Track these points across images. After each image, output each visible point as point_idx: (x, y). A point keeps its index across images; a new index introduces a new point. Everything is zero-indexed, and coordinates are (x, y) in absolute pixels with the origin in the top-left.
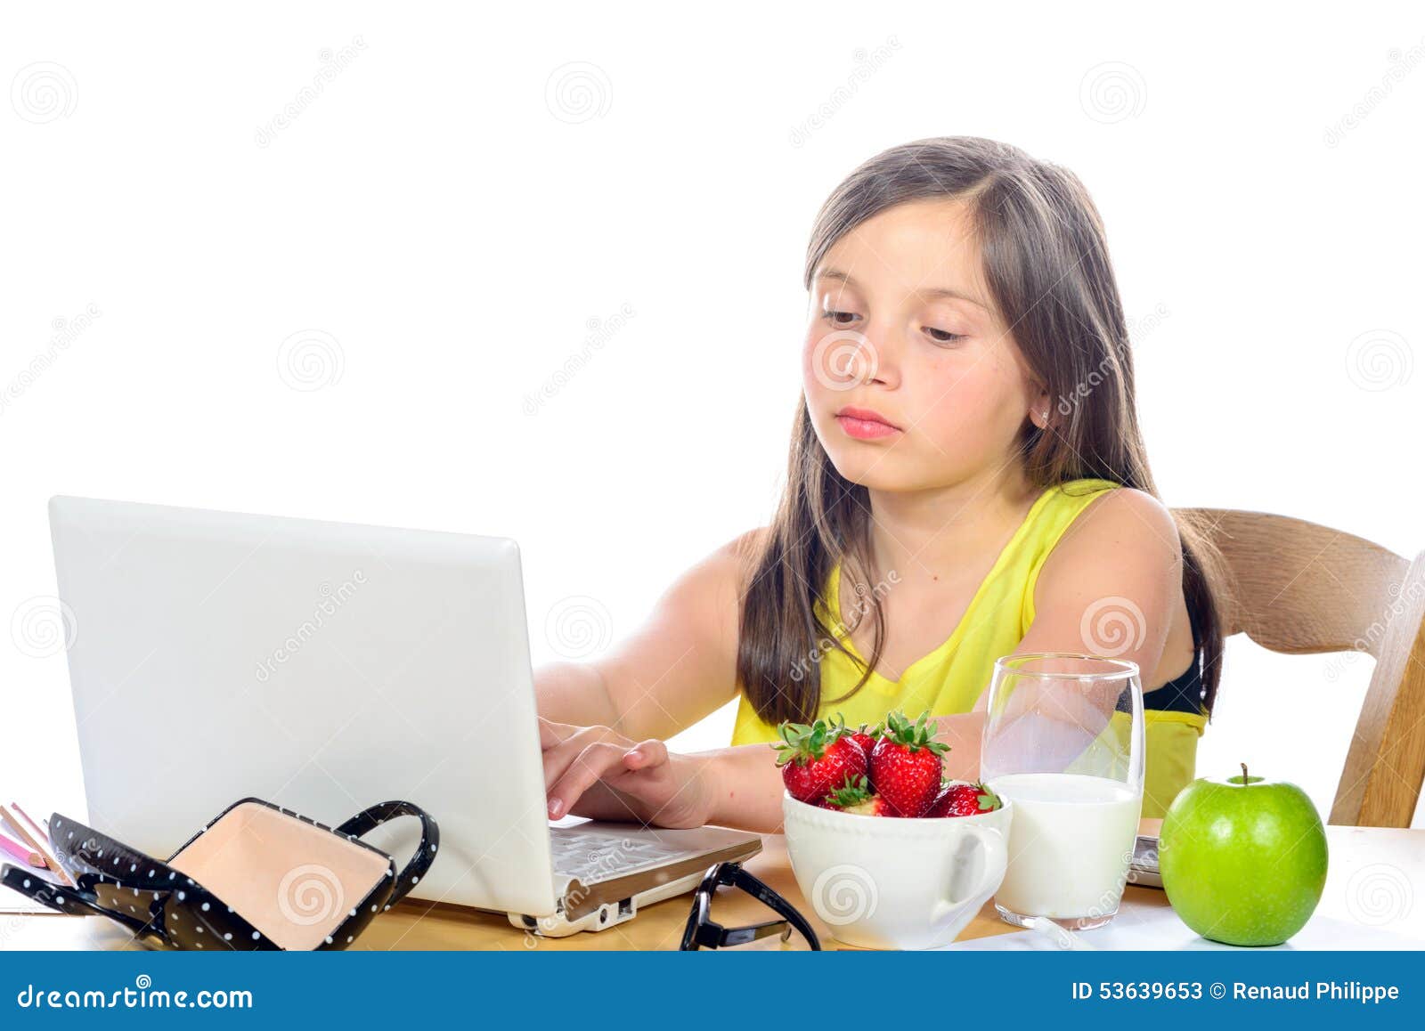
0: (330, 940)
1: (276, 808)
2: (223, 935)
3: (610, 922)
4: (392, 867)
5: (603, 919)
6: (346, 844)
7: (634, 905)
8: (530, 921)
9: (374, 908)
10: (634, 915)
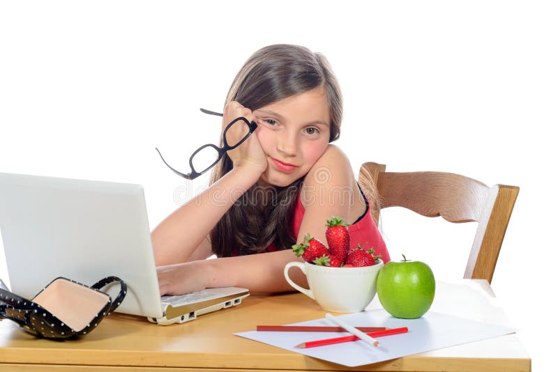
0: (89, 325)
1: (69, 280)
2: (51, 324)
3: (184, 321)
4: (110, 299)
5: (182, 319)
6: (94, 292)
7: (195, 314)
8: (155, 319)
9: (104, 314)
10: (195, 318)
